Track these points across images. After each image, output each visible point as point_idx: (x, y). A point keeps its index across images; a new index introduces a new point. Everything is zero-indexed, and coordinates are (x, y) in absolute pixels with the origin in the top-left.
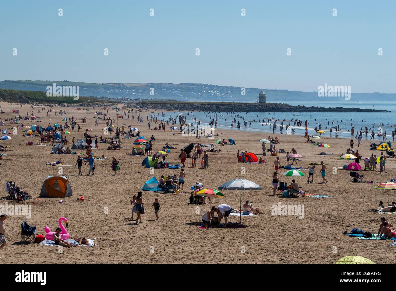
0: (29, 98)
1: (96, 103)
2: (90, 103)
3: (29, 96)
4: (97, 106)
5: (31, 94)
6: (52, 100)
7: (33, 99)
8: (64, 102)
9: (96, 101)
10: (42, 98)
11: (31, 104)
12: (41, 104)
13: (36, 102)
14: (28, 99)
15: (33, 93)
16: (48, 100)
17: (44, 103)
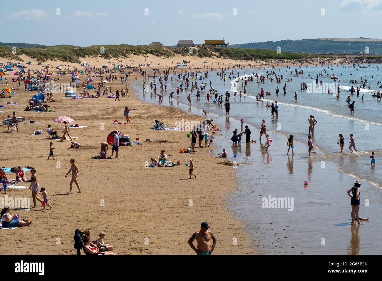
0: (253, 55)
1: (315, 58)
2: (309, 59)
3: (253, 54)
4: (315, 61)
5: (255, 52)
6: (273, 57)
7: (257, 56)
8: (285, 58)
9: (316, 57)
10: (265, 55)
11: (255, 60)
12: (264, 60)
13: (259, 59)
14: (251, 56)
15: (257, 50)
16: (270, 57)
17: (266, 60)
